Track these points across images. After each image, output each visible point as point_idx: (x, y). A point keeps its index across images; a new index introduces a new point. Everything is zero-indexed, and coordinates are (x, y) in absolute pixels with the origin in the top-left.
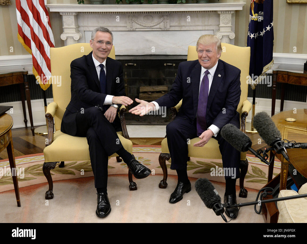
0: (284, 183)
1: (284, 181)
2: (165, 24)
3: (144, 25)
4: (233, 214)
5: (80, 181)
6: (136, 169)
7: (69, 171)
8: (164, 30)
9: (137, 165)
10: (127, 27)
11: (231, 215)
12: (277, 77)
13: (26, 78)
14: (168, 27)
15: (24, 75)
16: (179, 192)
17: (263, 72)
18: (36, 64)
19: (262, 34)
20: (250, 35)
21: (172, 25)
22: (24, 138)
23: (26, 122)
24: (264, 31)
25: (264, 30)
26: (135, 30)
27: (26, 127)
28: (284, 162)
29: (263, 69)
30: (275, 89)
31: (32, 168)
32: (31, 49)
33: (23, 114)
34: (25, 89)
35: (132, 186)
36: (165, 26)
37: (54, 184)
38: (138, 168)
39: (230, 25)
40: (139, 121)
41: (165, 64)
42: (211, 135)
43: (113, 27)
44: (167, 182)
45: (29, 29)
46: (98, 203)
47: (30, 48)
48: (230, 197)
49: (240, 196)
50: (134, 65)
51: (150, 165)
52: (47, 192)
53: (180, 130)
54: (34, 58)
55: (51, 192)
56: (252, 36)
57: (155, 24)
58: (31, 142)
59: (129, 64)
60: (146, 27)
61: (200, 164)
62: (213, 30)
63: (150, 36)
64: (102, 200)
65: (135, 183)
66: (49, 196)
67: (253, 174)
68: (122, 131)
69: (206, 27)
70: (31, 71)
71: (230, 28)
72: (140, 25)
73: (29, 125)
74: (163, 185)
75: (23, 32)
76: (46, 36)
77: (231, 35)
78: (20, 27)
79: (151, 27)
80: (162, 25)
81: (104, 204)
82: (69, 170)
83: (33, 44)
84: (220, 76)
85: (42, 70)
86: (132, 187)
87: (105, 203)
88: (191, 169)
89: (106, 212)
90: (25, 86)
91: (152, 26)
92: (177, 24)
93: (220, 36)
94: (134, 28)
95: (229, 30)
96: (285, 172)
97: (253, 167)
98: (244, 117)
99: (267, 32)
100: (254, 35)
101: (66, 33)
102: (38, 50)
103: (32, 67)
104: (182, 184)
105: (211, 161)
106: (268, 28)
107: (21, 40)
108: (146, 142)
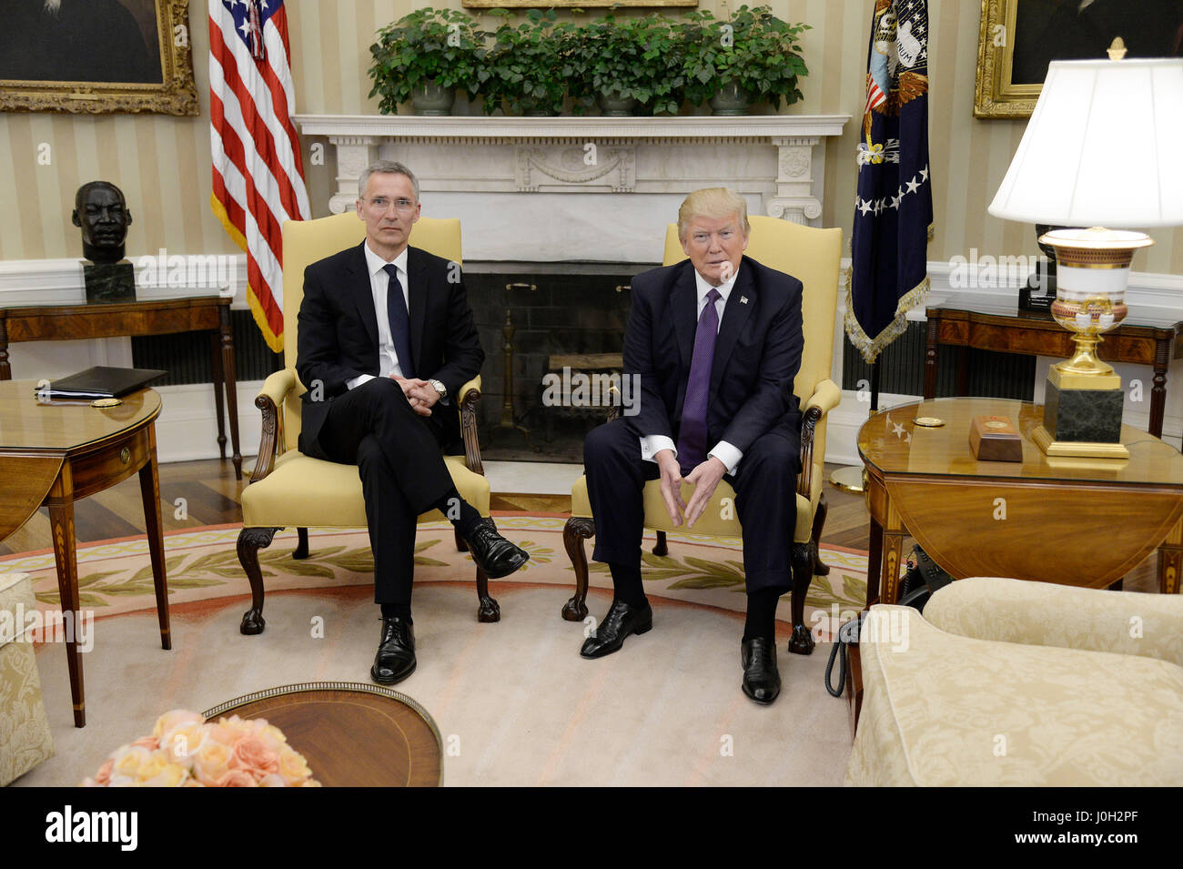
0: (890, 590)
1: (890, 584)
2: (623, 175)
3: (561, 176)
4: (762, 692)
5: (345, 594)
6: (489, 550)
7: (319, 569)
8: (619, 191)
9: (491, 539)
10: (513, 181)
11: (759, 692)
12: (938, 329)
13: (224, 314)
14: (631, 183)
15: (219, 306)
16: (613, 626)
17: (897, 312)
18: (256, 278)
19: (896, 203)
20: (861, 205)
21: (643, 176)
22: (215, 486)
23: (222, 443)
24: (901, 194)
25: (900, 191)
26: (536, 190)
27: (223, 458)
28: (889, 528)
29: (897, 304)
30: (932, 362)
31: (219, 557)
32: (245, 235)
33: (216, 420)
34: (221, 344)
35: (485, 609)
36: (623, 180)
37: (266, 599)
38: (494, 549)
39: (806, 178)
40: (541, 451)
41: (619, 289)
42: (720, 472)
43: (474, 180)
44: (587, 603)
45: (243, 181)
46: (382, 646)
47: (244, 232)
48: (756, 645)
49: (793, 648)
50: (529, 288)
51: (549, 561)
52: (246, 614)
53: (621, 450)
54: (251, 260)
55: (256, 612)
56: (866, 208)
57: (594, 175)
58: (232, 496)
59: (516, 285)
60: (568, 181)
61: (692, 565)
62: (761, 194)
63: (579, 208)
64: (392, 637)
65: (495, 602)
66: (253, 626)
67: (844, 597)
68: (464, 454)
69: (741, 184)
70: (244, 300)
71: (808, 188)
72: (552, 176)
73: (230, 452)
74: (575, 612)
75: (225, 187)
76: (287, 201)
77: (811, 208)
78: (219, 174)
79: (581, 181)
80: (613, 178)
81: (398, 649)
82: (318, 566)
83: (250, 221)
84: (744, 300)
85: (271, 295)
86: (486, 613)
87: (400, 646)
88: (664, 578)
89: (400, 670)
90: (223, 337)
91: (586, 181)
92: (655, 175)
93: (776, 208)
94: (534, 184)
95: (806, 191)
96: (892, 560)
97: (850, 578)
98: (811, 421)
99: (909, 197)
100: (872, 206)
101: (345, 196)
102: (265, 238)
103: (245, 289)
104: (623, 607)
105: (729, 559)
106: (913, 186)
107: (221, 212)
108: (550, 506)
